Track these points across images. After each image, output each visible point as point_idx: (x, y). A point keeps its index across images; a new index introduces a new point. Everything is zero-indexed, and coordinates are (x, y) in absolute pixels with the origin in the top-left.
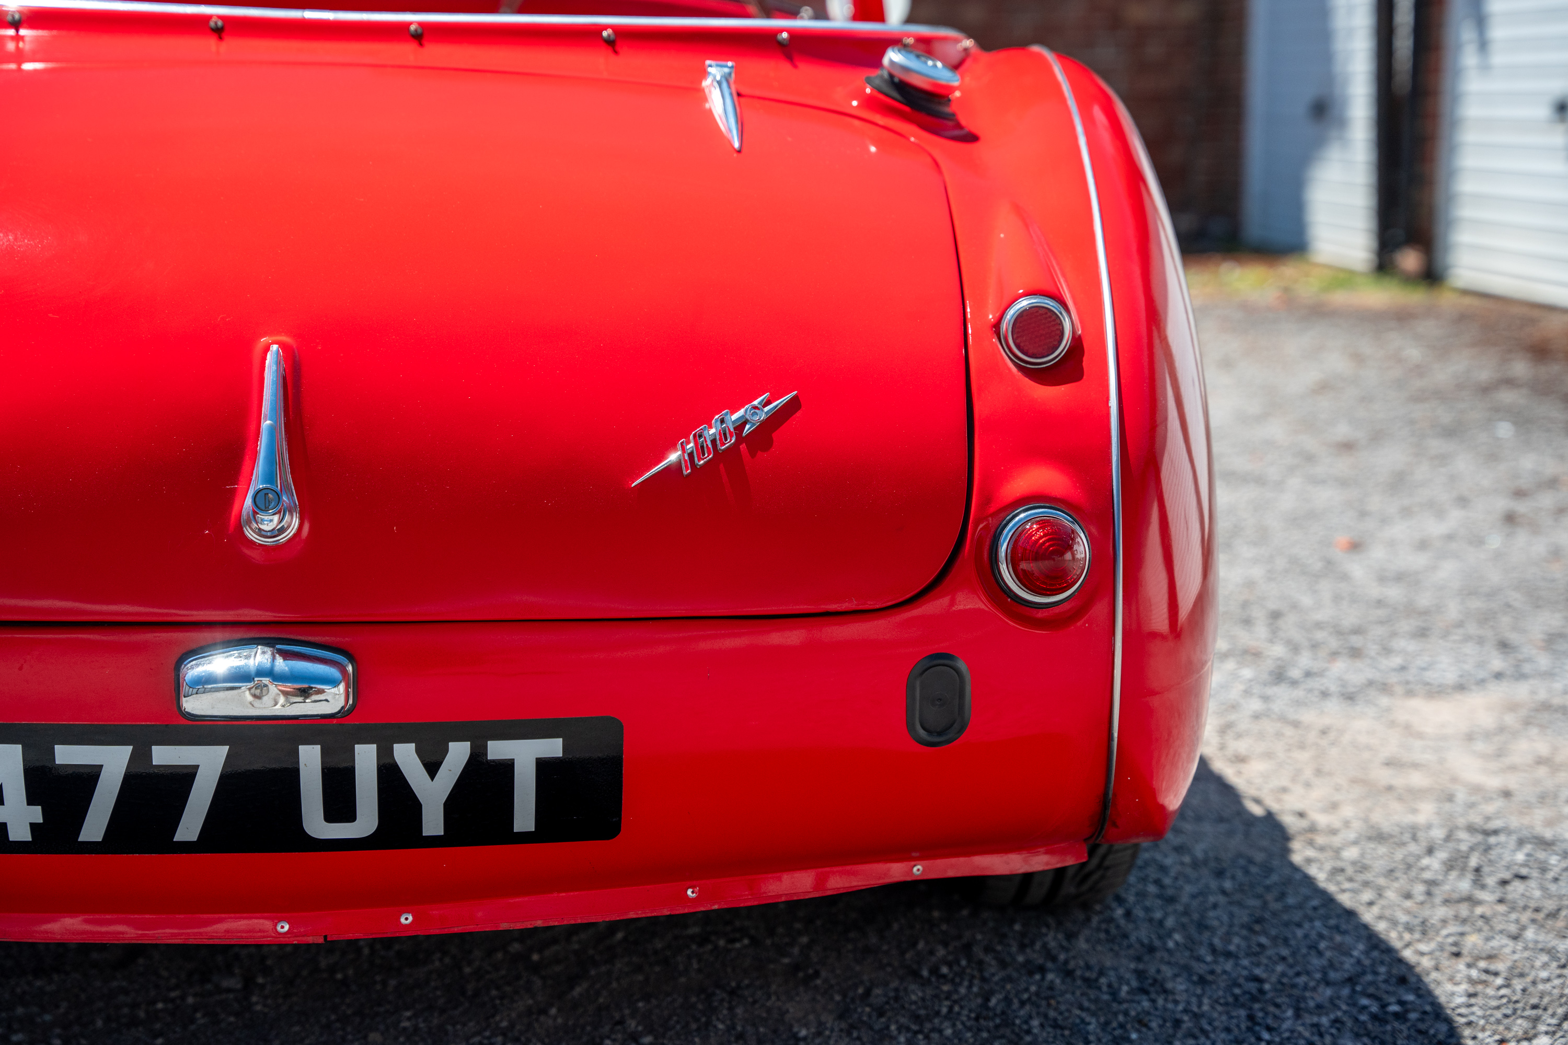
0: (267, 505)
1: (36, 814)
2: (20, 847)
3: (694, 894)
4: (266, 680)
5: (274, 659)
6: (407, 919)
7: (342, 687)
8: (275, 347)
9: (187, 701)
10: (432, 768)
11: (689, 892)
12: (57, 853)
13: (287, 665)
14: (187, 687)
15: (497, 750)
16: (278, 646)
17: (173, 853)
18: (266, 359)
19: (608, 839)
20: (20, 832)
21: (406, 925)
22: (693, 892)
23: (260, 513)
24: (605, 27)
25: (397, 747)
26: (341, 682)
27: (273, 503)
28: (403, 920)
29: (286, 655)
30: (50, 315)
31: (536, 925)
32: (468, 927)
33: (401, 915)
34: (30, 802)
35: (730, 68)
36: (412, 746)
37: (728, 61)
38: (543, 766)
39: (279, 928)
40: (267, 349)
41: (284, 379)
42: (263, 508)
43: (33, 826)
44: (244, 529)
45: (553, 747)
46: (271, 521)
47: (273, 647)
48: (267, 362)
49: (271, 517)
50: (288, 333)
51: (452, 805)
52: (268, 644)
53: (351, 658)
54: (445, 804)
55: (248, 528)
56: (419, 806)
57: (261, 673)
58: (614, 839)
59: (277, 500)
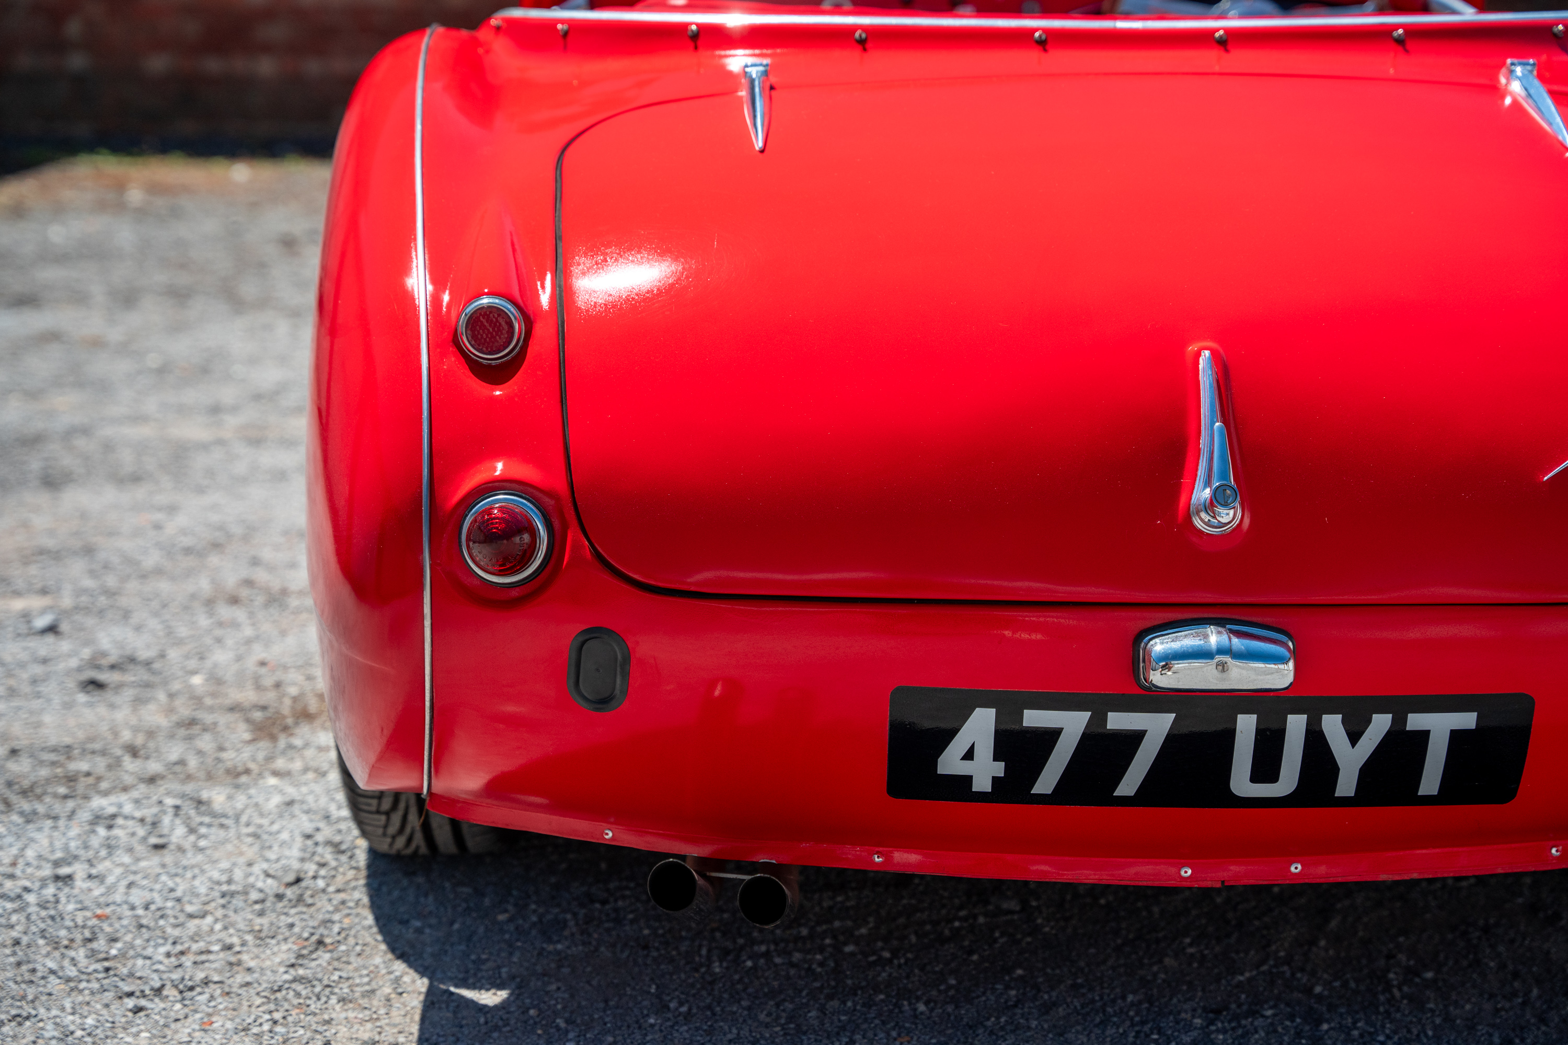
0: (1226, 500)
1: (999, 769)
2: (982, 797)
3: (1558, 853)
4: (1227, 659)
5: (1230, 639)
6: (1296, 868)
7: (1291, 664)
8: (1207, 353)
9: (1154, 674)
10: (1354, 737)
11: (1554, 851)
12: (1010, 803)
13: (1243, 645)
14: (1154, 663)
15: (1416, 721)
16: (1228, 626)
17: (1110, 806)
18: (1199, 364)
19: (1502, 803)
20: (982, 784)
21: (1296, 874)
22: (1557, 851)
23: (1219, 507)
24: (1396, 26)
25: (1325, 717)
26: (1290, 659)
27: (1231, 499)
28: (1293, 869)
29: (1239, 634)
30: (1001, 324)
31: (1412, 877)
32: (1349, 878)
33: (1291, 865)
34: (996, 759)
35: (1531, 65)
36: (1339, 717)
37: (1529, 59)
38: (1456, 736)
39: (1182, 873)
40: (1198, 355)
41: (1218, 382)
42: (1223, 503)
43: (995, 779)
44: (1194, 519)
45: (1467, 720)
46: (1228, 514)
47: (1225, 627)
48: (1201, 366)
49: (1227, 511)
50: (1214, 339)
51: (1367, 771)
52: (1219, 624)
53: (1291, 638)
54: (1361, 770)
55: (1197, 517)
56: (1338, 769)
57: (1221, 651)
58: (1508, 803)
59: (1235, 496)
